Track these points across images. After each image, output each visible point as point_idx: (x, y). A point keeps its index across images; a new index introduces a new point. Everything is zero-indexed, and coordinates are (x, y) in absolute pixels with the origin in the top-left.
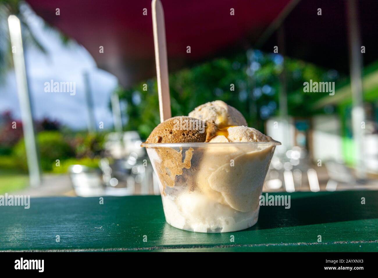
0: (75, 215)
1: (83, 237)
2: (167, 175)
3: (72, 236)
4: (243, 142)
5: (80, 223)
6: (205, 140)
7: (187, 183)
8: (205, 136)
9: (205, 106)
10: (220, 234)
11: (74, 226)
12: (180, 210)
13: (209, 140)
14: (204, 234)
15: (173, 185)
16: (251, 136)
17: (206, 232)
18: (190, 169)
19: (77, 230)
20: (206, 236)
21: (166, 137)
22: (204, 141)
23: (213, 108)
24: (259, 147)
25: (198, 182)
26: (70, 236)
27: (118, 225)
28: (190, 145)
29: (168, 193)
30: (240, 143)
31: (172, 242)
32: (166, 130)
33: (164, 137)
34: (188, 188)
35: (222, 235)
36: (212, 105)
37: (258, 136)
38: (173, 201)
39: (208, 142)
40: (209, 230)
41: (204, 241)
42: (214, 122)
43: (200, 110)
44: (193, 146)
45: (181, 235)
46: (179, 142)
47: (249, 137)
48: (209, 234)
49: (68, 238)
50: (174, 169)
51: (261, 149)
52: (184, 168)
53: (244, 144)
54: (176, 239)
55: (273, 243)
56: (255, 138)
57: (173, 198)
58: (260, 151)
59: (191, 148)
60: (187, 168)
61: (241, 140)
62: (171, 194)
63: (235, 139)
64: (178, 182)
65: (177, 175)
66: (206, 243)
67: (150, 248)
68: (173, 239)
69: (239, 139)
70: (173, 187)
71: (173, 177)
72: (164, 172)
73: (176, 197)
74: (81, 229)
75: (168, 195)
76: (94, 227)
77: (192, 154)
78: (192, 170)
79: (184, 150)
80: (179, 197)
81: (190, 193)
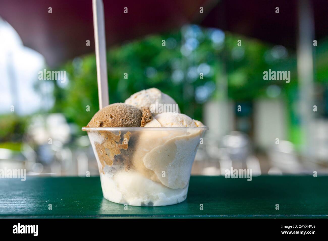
0: (21, 192)
1: (35, 208)
2: (106, 155)
3: (24, 207)
4: (174, 127)
5: (28, 198)
6: (141, 125)
7: (124, 162)
8: (140, 122)
9: (141, 94)
10: (152, 207)
11: (23, 199)
12: (118, 186)
13: (144, 125)
14: (138, 207)
15: (111, 164)
16: (182, 122)
17: (140, 206)
18: (127, 150)
19: (27, 203)
20: (140, 209)
21: (106, 121)
22: (139, 125)
23: (147, 96)
24: (188, 131)
25: (134, 162)
26: (23, 207)
27: (62, 199)
28: (128, 129)
29: (107, 172)
30: (172, 128)
31: (111, 212)
32: (107, 115)
33: (105, 122)
34: (125, 166)
35: (154, 208)
36: (146, 93)
37: (187, 122)
38: (111, 178)
39: (143, 127)
40: (143, 204)
41: (139, 212)
42: (148, 108)
43: (136, 97)
44: (131, 130)
45: (118, 208)
46: (118, 127)
47: (180, 123)
48: (143, 207)
49: (21, 208)
50: (113, 150)
51: (190, 134)
52: (122, 149)
53: (175, 129)
54: (114, 210)
55: (198, 215)
56: (185, 123)
57: (111, 176)
58: (190, 135)
59: (128, 132)
60: (125, 149)
61: (172, 125)
62: (110, 172)
63: (167, 124)
64: (116, 161)
65: (115, 156)
66: (140, 213)
67: (93, 216)
68: (112, 210)
69: (170, 124)
70: (111, 166)
71: (112, 158)
72: (104, 152)
73: (114, 175)
74: (31, 202)
75: (107, 173)
76: (41, 201)
77: (129, 137)
78: (129, 151)
79: (123, 133)
80: (117, 175)
81: (126, 172)
